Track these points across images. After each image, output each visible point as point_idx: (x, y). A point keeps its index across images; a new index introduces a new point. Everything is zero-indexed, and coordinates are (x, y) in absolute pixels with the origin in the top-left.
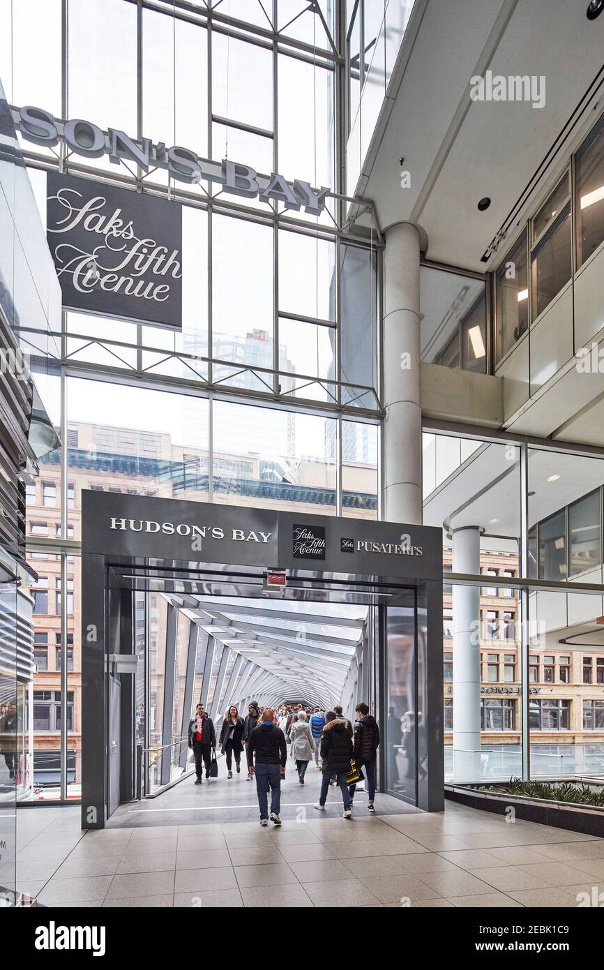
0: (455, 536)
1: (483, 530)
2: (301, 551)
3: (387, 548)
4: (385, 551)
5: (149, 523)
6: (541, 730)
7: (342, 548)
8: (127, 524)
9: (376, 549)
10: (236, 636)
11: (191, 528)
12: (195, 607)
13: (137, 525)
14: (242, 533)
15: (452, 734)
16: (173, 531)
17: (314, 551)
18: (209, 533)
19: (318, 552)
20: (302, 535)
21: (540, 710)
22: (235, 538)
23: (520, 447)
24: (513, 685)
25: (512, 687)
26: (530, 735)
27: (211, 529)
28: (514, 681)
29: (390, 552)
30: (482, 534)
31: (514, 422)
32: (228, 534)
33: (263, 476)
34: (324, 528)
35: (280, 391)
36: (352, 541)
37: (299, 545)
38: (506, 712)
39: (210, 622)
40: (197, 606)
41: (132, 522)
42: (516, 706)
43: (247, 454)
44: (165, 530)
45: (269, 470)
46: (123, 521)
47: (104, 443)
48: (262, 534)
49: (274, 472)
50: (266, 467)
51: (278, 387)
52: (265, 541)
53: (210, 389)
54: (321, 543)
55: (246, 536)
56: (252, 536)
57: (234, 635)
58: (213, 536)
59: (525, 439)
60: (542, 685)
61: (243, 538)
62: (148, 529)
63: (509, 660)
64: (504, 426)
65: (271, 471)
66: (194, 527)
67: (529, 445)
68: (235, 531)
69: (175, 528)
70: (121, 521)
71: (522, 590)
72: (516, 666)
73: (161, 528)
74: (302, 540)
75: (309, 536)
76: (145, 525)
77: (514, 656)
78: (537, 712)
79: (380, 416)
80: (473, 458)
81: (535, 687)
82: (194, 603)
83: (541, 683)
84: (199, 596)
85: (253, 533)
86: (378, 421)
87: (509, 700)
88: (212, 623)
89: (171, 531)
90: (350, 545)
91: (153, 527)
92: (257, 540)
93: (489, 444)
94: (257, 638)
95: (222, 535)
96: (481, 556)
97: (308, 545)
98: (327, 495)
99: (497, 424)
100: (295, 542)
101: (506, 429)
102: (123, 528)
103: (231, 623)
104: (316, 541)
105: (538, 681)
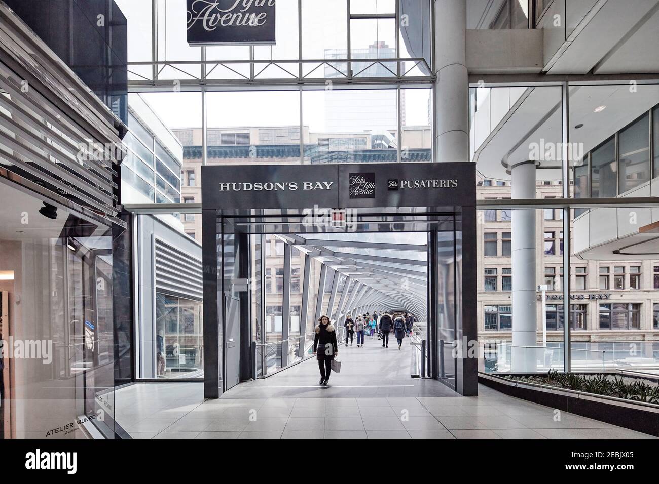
0: (513, 171)
1: (538, 164)
2: (356, 193)
3: (426, 184)
4: (425, 187)
5: (245, 184)
6: (611, 329)
7: (389, 188)
8: (231, 186)
9: (417, 186)
10: (341, 263)
11: (274, 185)
12: (304, 244)
13: (237, 187)
14: (311, 184)
15: (511, 334)
16: (262, 188)
17: (366, 192)
18: (287, 187)
19: (370, 192)
20: (356, 180)
21: (610, 313)
22: (305, 188)
23: (562, 86)
24: (584, 292)
25: (583, 294)
26: (571, 334)
27: (288, 184)
28: (585, 289)
29: (429, 187)
30: (538, 167)
31: (554, 64)
32: (301, 186)
33: (373, 146)
34: (374, 173)
35: (352, 75)
36: (397, 181)
37: (354, 189)
38: (577, 316)
39: (319, 254)
40: (305, 242)
41: (234, 185)
42: (587, 310)
43: (363, 132)
44: (256, 188)
45: (379, 142)
46: (228, 184)
47: (266, 139)
48: (326, 183)
49: (383, 142)
50: (377, 140)
51: (350, 72)
52: (328, 188)
53: (301, 83)
54: (371, 186)
55: (314, 186)
56: (318, 186)
57: (339, 262)
58: (290, 189)
59: (566, 77)
60: (613, 291)
61: (311, 188)
62: (245, 189)
63: (581, 272)
64: (544, 70)
65: (380, 142)
66: (276, 184)
67: (570, 83)
68: (305, 184)
69: (263, 186)
70: (226, 185)
71: (563, 209)
72: (587, 276)
73: (254, 187)
74: (357, 185)
75: (362, 181)
76: (242, 186)
77: (585, 268)
78: (608, 314)
79: (432, 81)
80: (520, 102)
81: (606, 293)
82: (303, 241)
83: (611, 290)
84: (302, 234)
85: (319, 183)
86: (431, 85)
87: (580, 305)
88: (320, 255)
89: (260, 189)
90: (395, 185)
91: (248, 187)
92: (322, 188)
93: (533, 88)
94: (356, 264)
95: (296, 187)
96: (536, 187)
97: (361, 188)
98: (422, 154)
99: (537, 69)
100: (350, 187)
101: (547, 72)
102: (228, 189)
103: (334, 254)
104: (368, 184)
105: (608, 289)
